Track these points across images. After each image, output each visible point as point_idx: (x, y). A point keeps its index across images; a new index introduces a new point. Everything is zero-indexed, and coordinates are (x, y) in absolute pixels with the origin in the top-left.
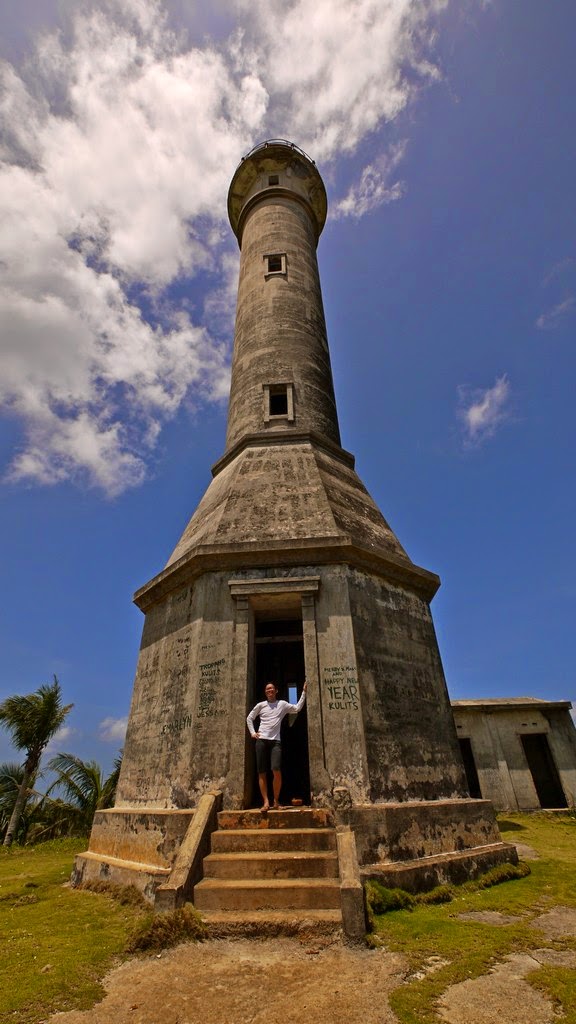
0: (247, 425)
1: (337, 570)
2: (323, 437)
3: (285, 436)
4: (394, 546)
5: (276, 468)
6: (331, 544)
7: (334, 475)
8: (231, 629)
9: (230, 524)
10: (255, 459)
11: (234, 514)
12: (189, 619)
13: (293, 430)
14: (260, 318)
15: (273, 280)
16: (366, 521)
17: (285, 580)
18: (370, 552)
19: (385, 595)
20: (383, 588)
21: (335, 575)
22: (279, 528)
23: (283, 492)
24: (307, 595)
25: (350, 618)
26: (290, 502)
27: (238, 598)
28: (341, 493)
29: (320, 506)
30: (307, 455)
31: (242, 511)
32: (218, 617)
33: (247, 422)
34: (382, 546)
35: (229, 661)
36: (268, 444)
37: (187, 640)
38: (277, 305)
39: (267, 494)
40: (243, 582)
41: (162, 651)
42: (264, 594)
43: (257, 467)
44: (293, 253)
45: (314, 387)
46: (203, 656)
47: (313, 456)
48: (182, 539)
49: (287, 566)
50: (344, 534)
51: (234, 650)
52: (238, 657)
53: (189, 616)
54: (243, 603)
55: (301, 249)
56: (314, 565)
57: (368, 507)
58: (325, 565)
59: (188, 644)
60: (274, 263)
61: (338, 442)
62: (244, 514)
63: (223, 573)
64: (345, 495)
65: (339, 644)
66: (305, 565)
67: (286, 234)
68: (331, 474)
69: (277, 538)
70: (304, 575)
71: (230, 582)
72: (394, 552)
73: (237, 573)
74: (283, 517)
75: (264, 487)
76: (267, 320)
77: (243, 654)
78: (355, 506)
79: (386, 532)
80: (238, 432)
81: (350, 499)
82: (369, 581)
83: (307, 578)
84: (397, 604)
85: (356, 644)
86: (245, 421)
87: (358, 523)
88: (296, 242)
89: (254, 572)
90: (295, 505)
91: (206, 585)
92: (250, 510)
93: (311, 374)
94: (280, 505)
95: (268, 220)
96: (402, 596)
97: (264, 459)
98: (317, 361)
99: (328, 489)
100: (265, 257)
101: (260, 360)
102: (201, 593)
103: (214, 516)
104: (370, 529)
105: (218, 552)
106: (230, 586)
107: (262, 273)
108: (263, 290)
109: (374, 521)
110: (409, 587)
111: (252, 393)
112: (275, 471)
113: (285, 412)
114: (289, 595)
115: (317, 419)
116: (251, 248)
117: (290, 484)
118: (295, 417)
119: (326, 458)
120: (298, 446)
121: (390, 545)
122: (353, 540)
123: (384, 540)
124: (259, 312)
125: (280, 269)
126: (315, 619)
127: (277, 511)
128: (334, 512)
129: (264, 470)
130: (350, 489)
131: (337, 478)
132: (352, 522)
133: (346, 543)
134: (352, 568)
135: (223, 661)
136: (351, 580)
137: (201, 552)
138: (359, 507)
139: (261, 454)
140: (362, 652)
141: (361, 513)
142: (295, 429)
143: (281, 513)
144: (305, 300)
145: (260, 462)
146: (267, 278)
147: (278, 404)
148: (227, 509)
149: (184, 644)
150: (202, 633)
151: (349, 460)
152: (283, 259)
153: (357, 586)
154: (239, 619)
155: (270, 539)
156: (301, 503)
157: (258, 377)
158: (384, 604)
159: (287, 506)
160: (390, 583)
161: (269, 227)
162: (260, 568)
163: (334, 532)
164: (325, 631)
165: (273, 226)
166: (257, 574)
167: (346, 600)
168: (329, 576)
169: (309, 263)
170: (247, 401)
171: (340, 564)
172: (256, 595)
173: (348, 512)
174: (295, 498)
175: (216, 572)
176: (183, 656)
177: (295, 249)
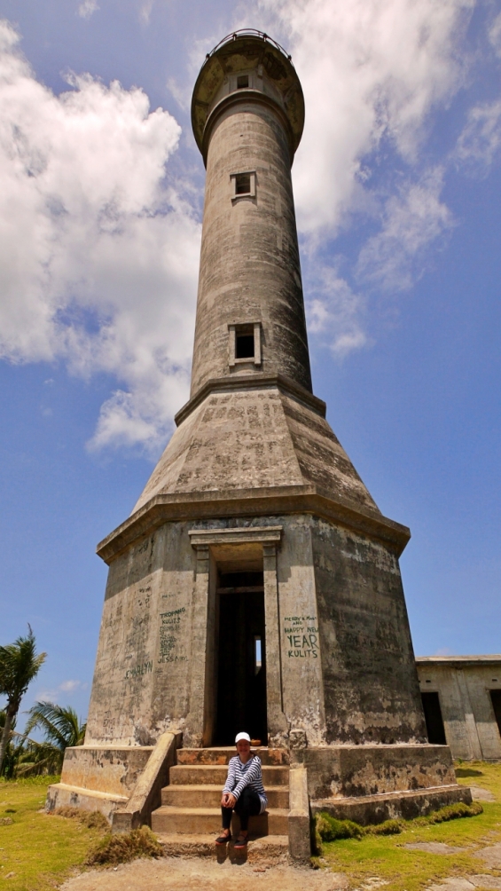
0: (211, 370)
1: (301, 520)
2: (292, 381)
3: (251, 381)
4: (364, 498)
5: (241, 414)
6: (294, 493)
7: (303, 423)
8: (191, 578)
9: (190, 473)
10: (219, 406)
11: (195, 463)
12: (150, 569)
13: (260, 374)
14: (226, 249)
15: (241, 204)
16: (335, 471)
17: (246, 530)
18: (336, 502)
19: (350, 546)
20: (349, 539)
21: (298, 526)
22: (242, 477)
23: (247, 440)
24: (269, 546)
25: (312, 568)
26: (254, 450)
27: (198, 548)
28: (310, 442)
29: (285, 454)
30: (274, 401)
31: (203, 460)
32: (178, 566)
33: (211, 367)
34: (351, 497)
35: (189, 609)
36: (232, 389)
37: (149, 589)
38: (245, 233)
39: (231, 442)
40: (203, 532)
41: (125, 601)
42: (224, 544)
43: (221, 414)
44: (264, 171)
45: (283, 326)
46: (163, 606)
47: (280, 402)
48: (145, 490)
49: (249, 516)
50: (310, 483)
51: (194, 598)
52: (198, 606)
53: (150, 566)
54: (204, 553)
55: (272, 166)
56: (277, 515)
57: (337, 456)
58: (287, 515)
59: (149, 593)
60: (242, 183)
61: (309, 388)
62: (206, 462)
63: (183, 524)
64: (314, 444)
65: (301, 593)
66: (268, 515)
67: (256, 147)
68: (299, 421)
69: (240, 487)
70: (266, 525)
71: (190, 532)
72: (362, 503)
73: (198, 524)
74: (246, 466)
75: (228, 435)
76: (234, 251)
77: (203, 603)
78: (323, 455)
79: (356, 482)
80: (201, 378)
81: (318, 448)
82: (334, 533)
83: (269, 528)
84: (364, 556)
85: (318, 594)
86: (209, 365)
87: (325, 472)
88: (267, 157)
89: (216, 522)
90: (259, 454)
91: (166, 535)
92: (212, 459)
93: (280, 313)
94: (244, 453)
95: (236, 132)
96: (370, 548)
97: (229, 406)
98: (288, 298)
99: (294, 437)
100: (232, 176)
101: (225, 296)
102: (162, 543)
103: (175, 466)
104: (339, 480)
105: (178, 501)
106: (190, 536)
107: (229, 195)
108: (229, 217)
109: (343, 471)
110: (377, 538)
111: (217, 334)
112: (240, 418)
113: (252, 355)
114: (249, 546)
115: (286, 363)
116: (217, 166)
117: (254, 431)
118: (262, 360)
119: (294, 405)
120: (265, 392)
121: (358, 495)
122: (318, 489)
123: (352, 491)
124: (225, 242)
125: (249, 191)
126: (277, 570)
127: (240, 460)
128: (300, 461)
129: (228, 417)
130: (320, 437)
131: (306, 425)
132: (319, 472)
133: (311, 492)
134: (316, 518)
135: (183, 610)
136: (315, 531)
137: (161, 502)
138: (328, 456)
139: (225, 400)
140: (323, 601)
141: (330, 463)
142: (262, 373)
143: (244, 462)
144: (277, 227)
145: (224, 409)
146: (234, 201)
147: (244, 346)
148: (188, 459)
149: (146, 593)
150: (163, 582)
151: (320, 408)
152: (252, 178)
153: (320, 536)
154: (200, 569)
155: (232, 488)
156: (266, 451)
157: (223, 316)
158: (350, 556)
159: (251, 454)
160: (357, 535)
161: (236, 141)
162: (221, 518)
163: (298, 481)
164: (287, 581)
165: (242, 139)
166: (218, 525)
167: (309, 550)
168: (292, 527)
169: (281, 183)
170: (211, 344)
171: (304, 514)
172: (217, 545)
173: (316, 461)
174: (259, 446)
175: (176, 522)
176: (144, 606)
177: (266, 165)
